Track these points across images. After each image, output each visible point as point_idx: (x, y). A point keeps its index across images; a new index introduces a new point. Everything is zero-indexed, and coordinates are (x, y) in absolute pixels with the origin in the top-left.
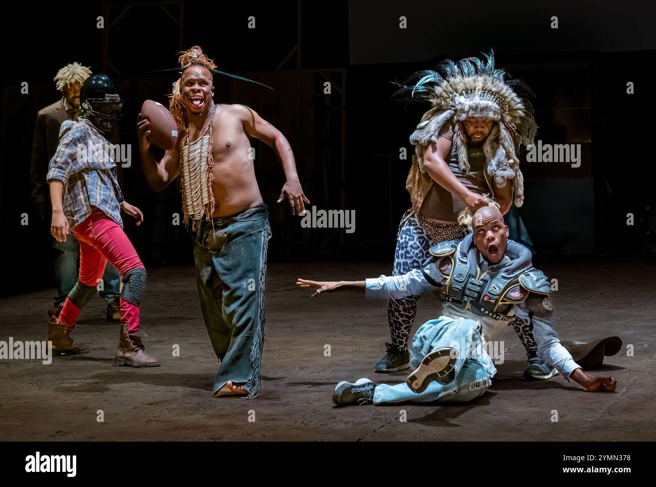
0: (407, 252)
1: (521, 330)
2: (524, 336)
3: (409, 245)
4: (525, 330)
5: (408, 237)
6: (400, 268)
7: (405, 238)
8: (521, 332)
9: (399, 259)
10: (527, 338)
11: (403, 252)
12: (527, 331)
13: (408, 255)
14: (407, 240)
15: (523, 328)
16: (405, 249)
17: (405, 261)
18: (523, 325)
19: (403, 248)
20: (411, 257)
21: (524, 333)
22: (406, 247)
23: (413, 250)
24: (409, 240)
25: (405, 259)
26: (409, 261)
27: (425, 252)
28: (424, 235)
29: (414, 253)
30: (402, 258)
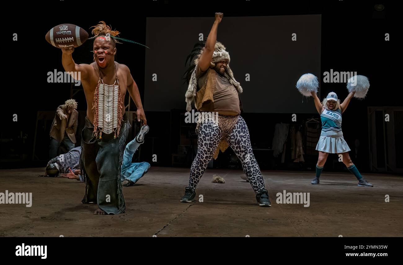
0: (211, 138)
1: (256, 178)
2: (257, 182)
3: (212, 134)
4: (258, 178)
5: (210, 130)
6: (208, 146)
7: (209, 130)
8: (256, 179)
9: (206, 141)
10: (259, 183)
11: (209, 138)
12: (259, 179)
13: (211, 140)
14: (210, 132)
15: (257, 177)
16: (210, 137)
17: (210, 142)
18: (257, 176)
19: (208, 136)
20: (213, 140)
21: (257, 180)
22: (210, 135)
23: (214, 137)
24: (212, 131)
25: (210, 141)
26: (212, 142)
27: (218, 137)
28: (218, 128)
29: (214, 138)
30: (208, 141)
